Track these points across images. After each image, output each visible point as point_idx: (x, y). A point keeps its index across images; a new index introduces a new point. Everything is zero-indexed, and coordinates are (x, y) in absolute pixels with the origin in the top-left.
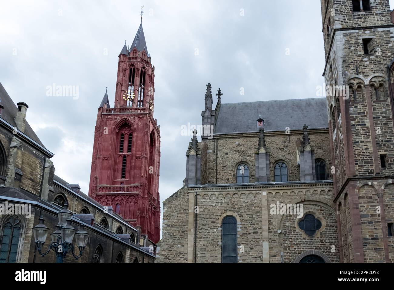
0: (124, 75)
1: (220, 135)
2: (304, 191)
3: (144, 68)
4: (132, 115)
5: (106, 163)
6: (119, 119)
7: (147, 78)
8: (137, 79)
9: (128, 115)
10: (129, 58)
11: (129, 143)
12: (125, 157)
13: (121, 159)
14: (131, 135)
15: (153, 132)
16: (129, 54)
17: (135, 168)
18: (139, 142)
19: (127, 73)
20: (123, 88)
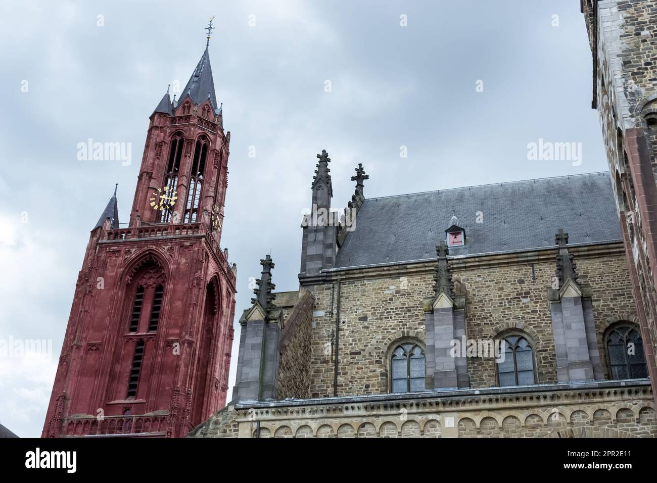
0: (158, 155)
1: (347, 272)
3: (204, 137)
4: (165, 241)
5: (92, 359)
6: (134, 252)
7: (210, 159)
8: (187, 164)
9: (157, 242)
10: (173, 120)
11: (154, 309)
12: (141, 342)
13: (131, 348)
14: (160, 288)
15: (216, 280)
16: (174, 111)
17: (163, 369)
18: (179, 304)
19: (166, 150)
20: (153, 184)
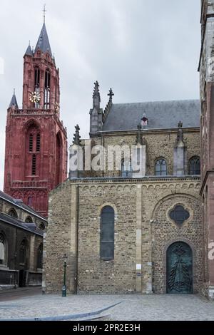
0: (30, 76)
1: (106, 133)
2: (175, 184)
3: (48, 69)
4: (38, 116)
5: (17, 161)
6: (26, 120)
7: (52, 80)
8: (43, 81)
9: (35, 116)
10: (34, 60)
11: (38, 143)
12: (34, 155)
13: (31, 157)
14: (39, 135)
15: (59, 133)
16: (33, 55)
17: (44, 165)
18: (46, 142)
19: (33, 74)
20: (29, 90)
